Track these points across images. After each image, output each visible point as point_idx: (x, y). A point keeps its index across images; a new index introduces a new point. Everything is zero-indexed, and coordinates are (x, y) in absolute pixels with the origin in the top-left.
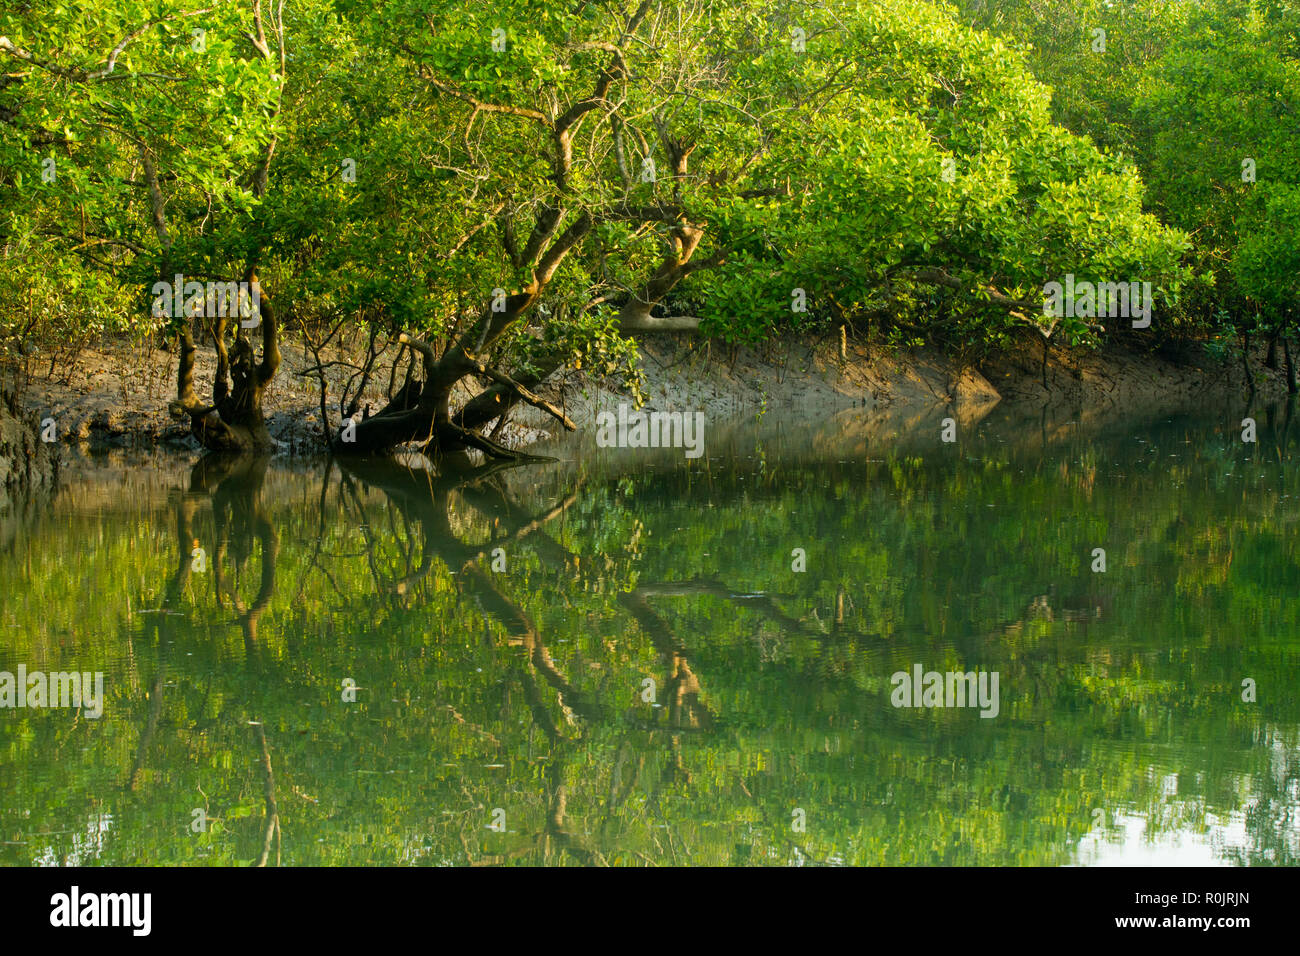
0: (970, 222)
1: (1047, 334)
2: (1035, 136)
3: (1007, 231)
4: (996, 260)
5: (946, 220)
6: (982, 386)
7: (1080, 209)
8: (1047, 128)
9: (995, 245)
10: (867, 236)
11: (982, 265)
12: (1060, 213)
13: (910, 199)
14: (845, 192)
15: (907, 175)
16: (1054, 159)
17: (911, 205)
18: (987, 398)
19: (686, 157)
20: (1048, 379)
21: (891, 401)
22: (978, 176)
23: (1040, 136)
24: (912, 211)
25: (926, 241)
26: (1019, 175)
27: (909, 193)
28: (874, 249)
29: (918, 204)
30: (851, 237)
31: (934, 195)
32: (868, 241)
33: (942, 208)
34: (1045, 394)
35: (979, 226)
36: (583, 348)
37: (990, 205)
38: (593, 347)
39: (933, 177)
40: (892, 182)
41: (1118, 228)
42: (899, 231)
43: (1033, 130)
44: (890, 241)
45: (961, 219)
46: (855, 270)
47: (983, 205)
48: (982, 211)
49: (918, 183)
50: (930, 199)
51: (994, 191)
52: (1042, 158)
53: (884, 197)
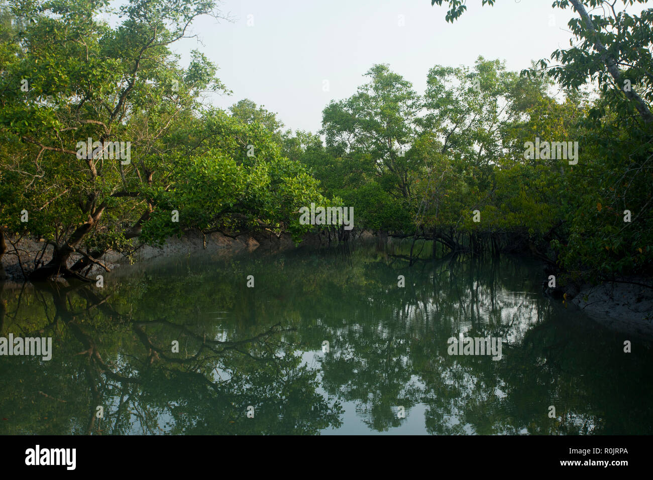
0: (251, 194)
1: (278, 236)
2: (277, 161)
3: (266, 198)
4: (262, 210)
5: (240, 193)
6: (255, 242)
7: (298, 189)
8: (281, 158)
9: (261, 204)
10: (206, 200)
11: (256, 212)
12: (290, 190)
13: (224, 184)
14: (197, 181)
15: (223, 173)
16: (284, 170)
17: (225, 186)
18: (256, 245)
19: (151, 175)
20: (272, 239)
21: (231, 247)
22: (254, 175)
23: (279, 161)
24: (225, 189)
25: (231, 202)
26: (271, 175)
27: (224, 181)
28: (209, 206)
29: (227, 186)
30: (198, 201)
31: (235, 182)
32: (206, 203)
33: (238, 188)
34: (271, 243)
35: (255, 196)
36: (110, 243)
37: (259, 186)
38: (114, 242)
39: (234, 174)
40: (216, 177)
41: (313, 196)
42: (220, 198)
43: (276, 159)
44: (216, 203)
45: (247, 193)
46: (203, 215)
47: (256, 187)
48: (257, 190)
49: (228, 176)
50: (233, 184)
51: (261, 180)
52: (280, 169)
53: (214, 184)
